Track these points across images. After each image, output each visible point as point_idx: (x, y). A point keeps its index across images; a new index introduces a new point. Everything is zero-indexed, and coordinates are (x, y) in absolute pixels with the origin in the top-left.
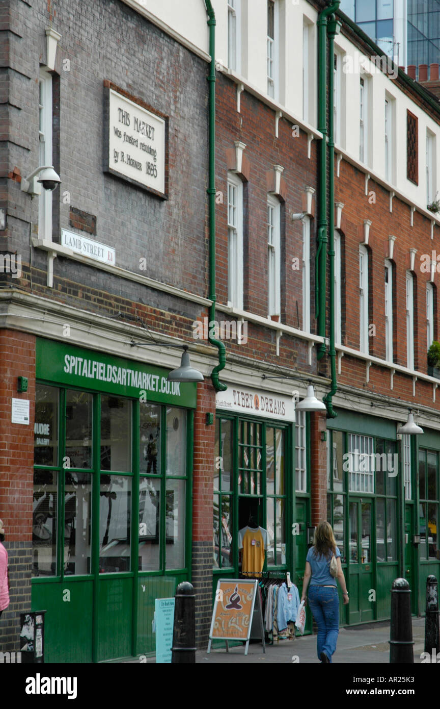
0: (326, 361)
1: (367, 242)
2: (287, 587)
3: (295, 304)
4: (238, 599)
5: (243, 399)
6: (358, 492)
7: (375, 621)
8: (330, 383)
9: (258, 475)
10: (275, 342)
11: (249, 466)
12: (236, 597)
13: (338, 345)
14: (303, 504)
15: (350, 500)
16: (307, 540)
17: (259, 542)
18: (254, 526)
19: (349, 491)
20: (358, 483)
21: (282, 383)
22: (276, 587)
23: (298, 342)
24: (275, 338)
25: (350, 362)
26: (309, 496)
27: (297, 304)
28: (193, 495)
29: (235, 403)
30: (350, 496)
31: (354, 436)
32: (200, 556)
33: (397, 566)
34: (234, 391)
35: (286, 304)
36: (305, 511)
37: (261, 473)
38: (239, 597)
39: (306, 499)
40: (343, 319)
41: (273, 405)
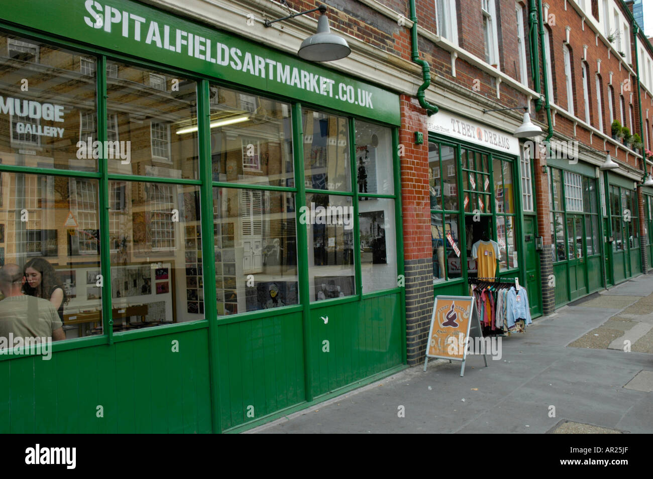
0: (542, 113)
1: (568, 42)
2: (516, 290)
3: (512, 63)
4: (454, 317)
5: (463, 128)
6: (572, 211)
7: (588, 295)
8: (547, 128)
9: (488, 197)
10: (496, 87)
11: (476, 189)
12: (452, 314)
13: (551, 102)
14: (530, 220)
15: (567, 216)
16: (535, 246)
17: (491, 253)
18: (486, 239)
19: (567, 210)
20: (572, 205)
21: (504, 121)
22: (505, 290)
23: (518, 93)
24: (495, 84)
25: (562, 120)
26: (535, 214)
27: (514, 63)
28: (403, 214)
29: (454, 130)
30: (568, 214)
31: (568, 173)
32: (415, 274)
33: (600, 257)
34: (452, 120)
35: (504, 60)
36: (533, 225)
37: (490, 195)
38: (455, 314)
39: (533, 216)
40: (555, 89)
41: (497, 139)
